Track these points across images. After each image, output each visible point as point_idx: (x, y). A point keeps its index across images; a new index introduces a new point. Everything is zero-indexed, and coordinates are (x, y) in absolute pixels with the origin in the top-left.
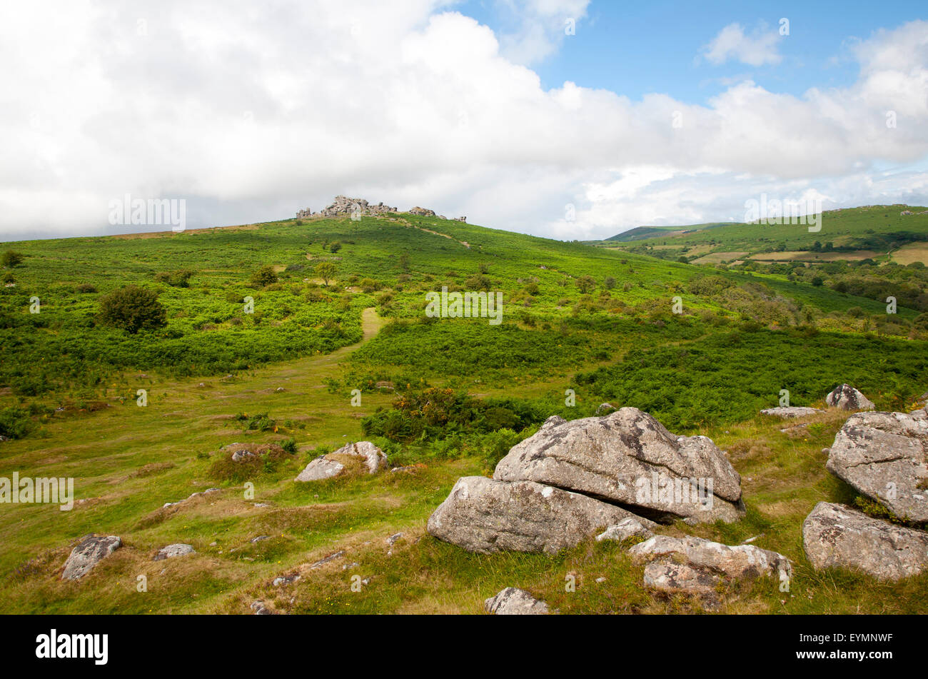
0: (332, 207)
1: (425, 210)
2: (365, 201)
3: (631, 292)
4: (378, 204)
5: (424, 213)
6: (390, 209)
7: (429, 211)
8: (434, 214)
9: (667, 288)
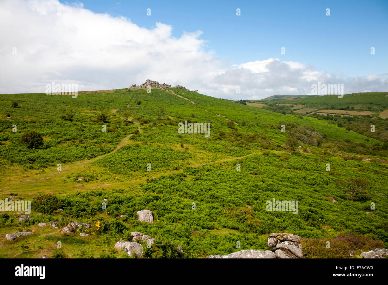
0: (145, 84)
1: (181, 87)
2: (157, 82)
3: (252, 128)
4: (163, 84)
5: (181, 88)
6: (168, 86)
7: (183, 87)
8: (185, 88)
9: (268, 126)
